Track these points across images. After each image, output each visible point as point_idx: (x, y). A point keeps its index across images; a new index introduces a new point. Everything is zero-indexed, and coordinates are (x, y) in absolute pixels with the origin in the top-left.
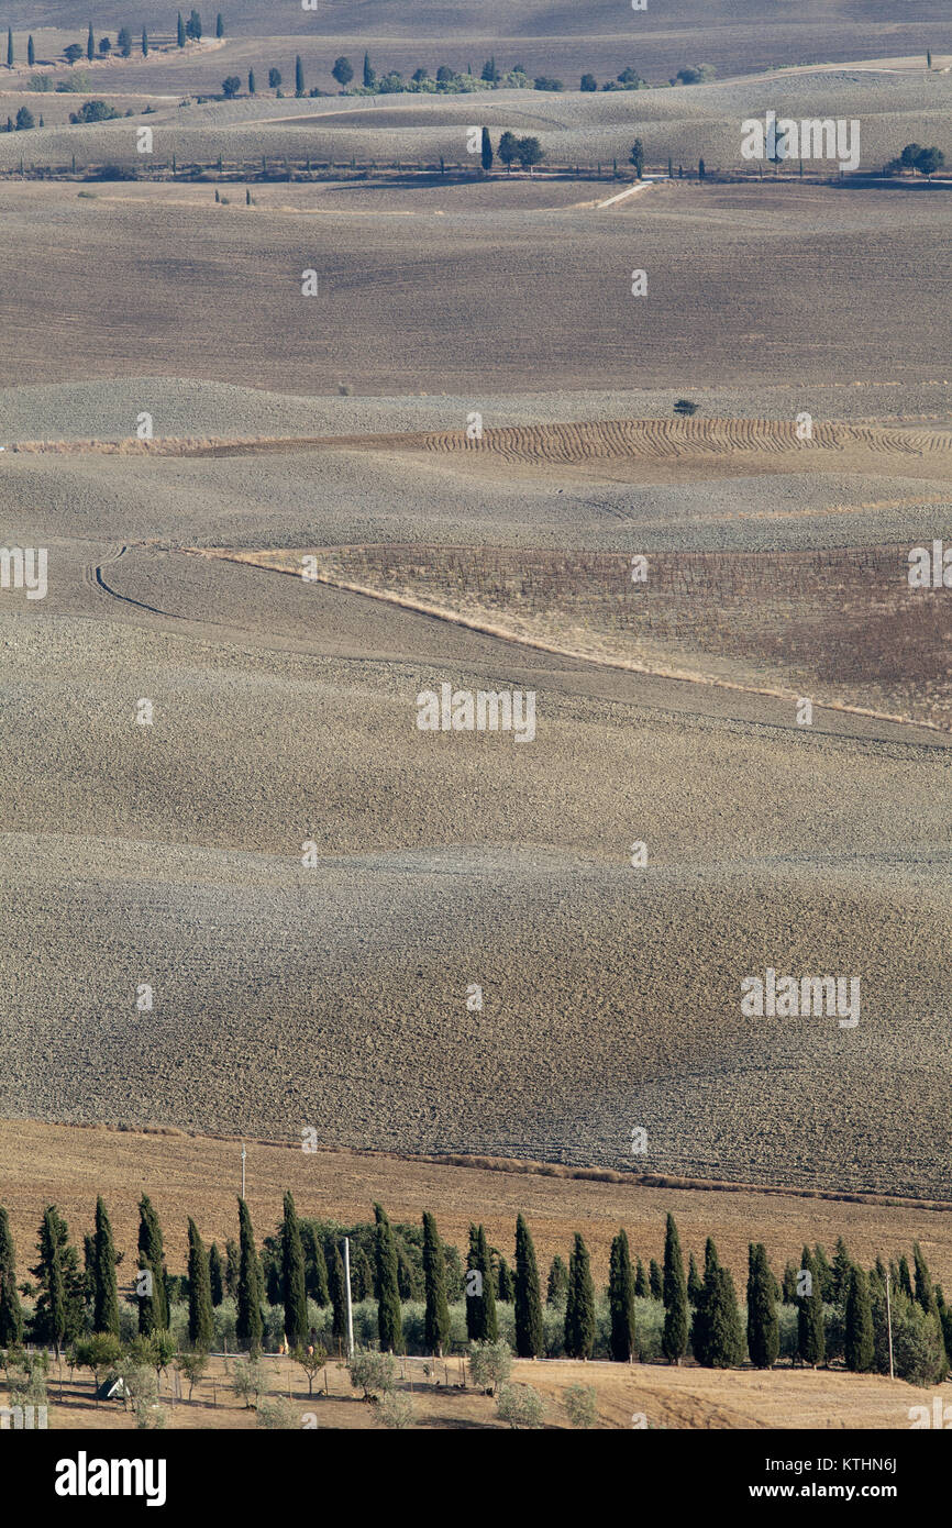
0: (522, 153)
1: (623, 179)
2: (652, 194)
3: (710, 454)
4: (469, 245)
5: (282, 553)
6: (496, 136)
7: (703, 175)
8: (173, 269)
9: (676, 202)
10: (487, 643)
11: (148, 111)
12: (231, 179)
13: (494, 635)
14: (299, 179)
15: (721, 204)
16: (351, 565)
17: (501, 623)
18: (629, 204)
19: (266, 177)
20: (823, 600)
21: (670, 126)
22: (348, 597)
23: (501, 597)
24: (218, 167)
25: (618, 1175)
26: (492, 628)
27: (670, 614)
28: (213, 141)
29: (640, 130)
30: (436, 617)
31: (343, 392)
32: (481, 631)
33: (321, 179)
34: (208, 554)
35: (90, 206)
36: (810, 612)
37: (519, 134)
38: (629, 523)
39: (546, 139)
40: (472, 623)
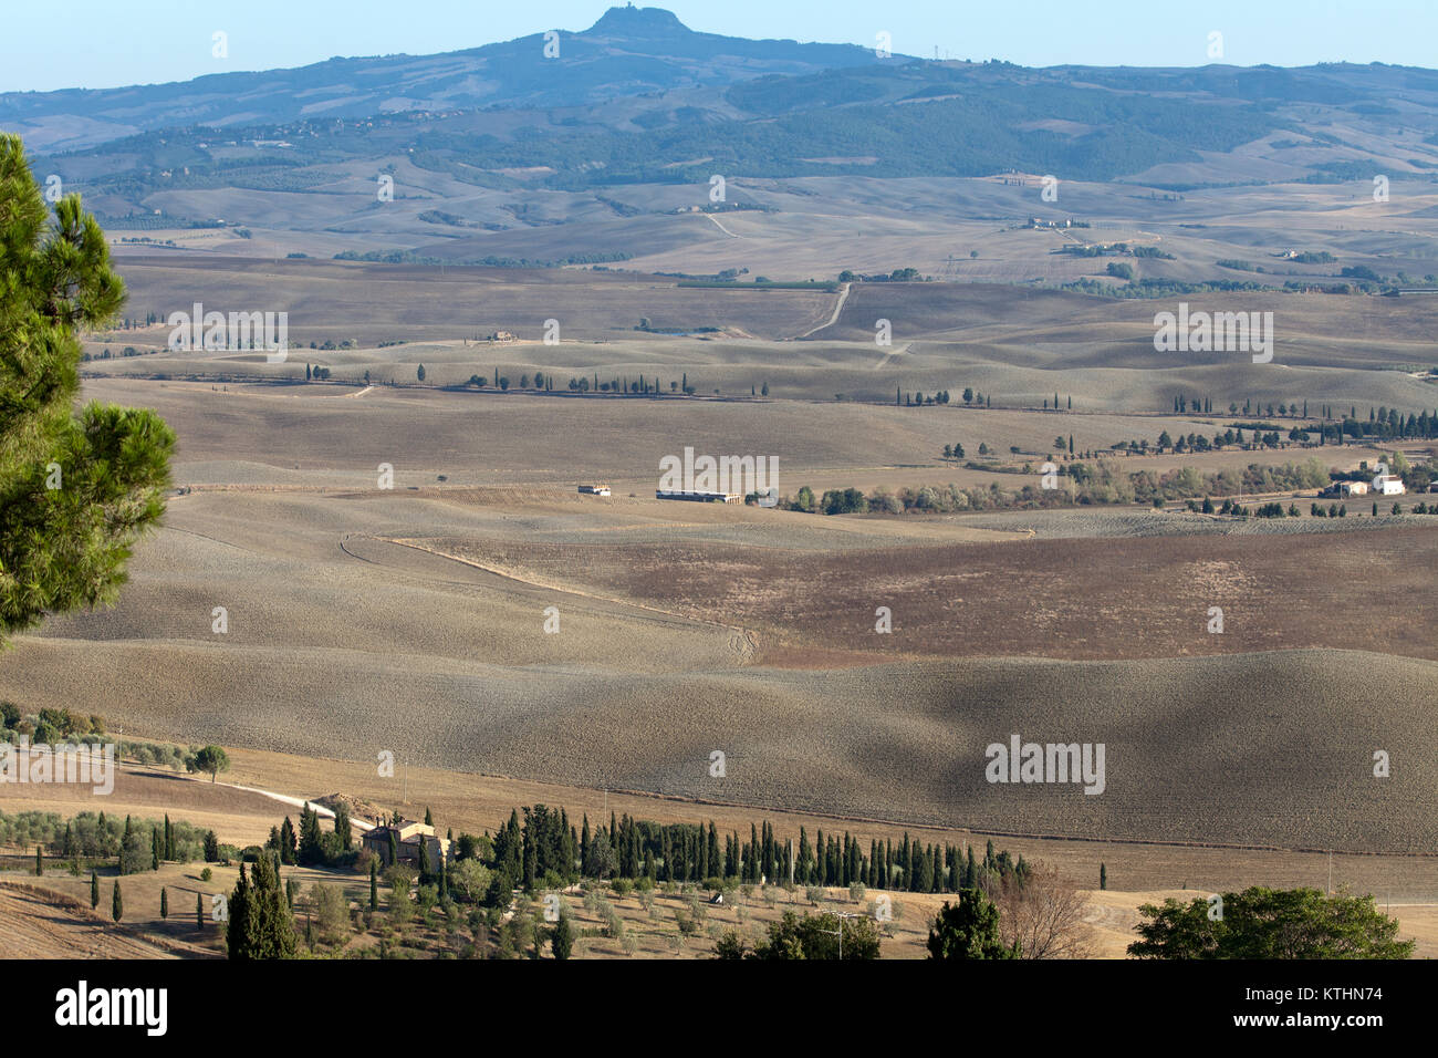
0: (322, 374)
1: (363, 386)
2: (373, 392)
3: (534, 503)
4: (331, 411)
5: (410, 540)
6: (312, 367)
7: (393, 385)
8: (218, 417)
9: (384, 395)
10: (497, 577)
11: (153, 353)
12: (208, 381)
13: (499, 575)
14: (235, 382)
15: (401, 396)
16: (439, 545)
17: (502, 570)
18: (366, 396)
19: (222, 380)
20: (624, 564)
21: (377, 365)
22: (439, 558)
23: (499, 560)
24: (203, 376)
25: (686, 799)
26: (498, 572)
27: (566, 568)
28: (200, 365)
29: (367, 366)
30: (475, 567)
31: (297, 468)
32: (495, 573)
33: (243, 382)
34: (381, 539)
35: (164, 390)
36: (621, 569)
37: (321, 367)
38: (538, 532)
39: (332, 369)
40: (491, 570)
